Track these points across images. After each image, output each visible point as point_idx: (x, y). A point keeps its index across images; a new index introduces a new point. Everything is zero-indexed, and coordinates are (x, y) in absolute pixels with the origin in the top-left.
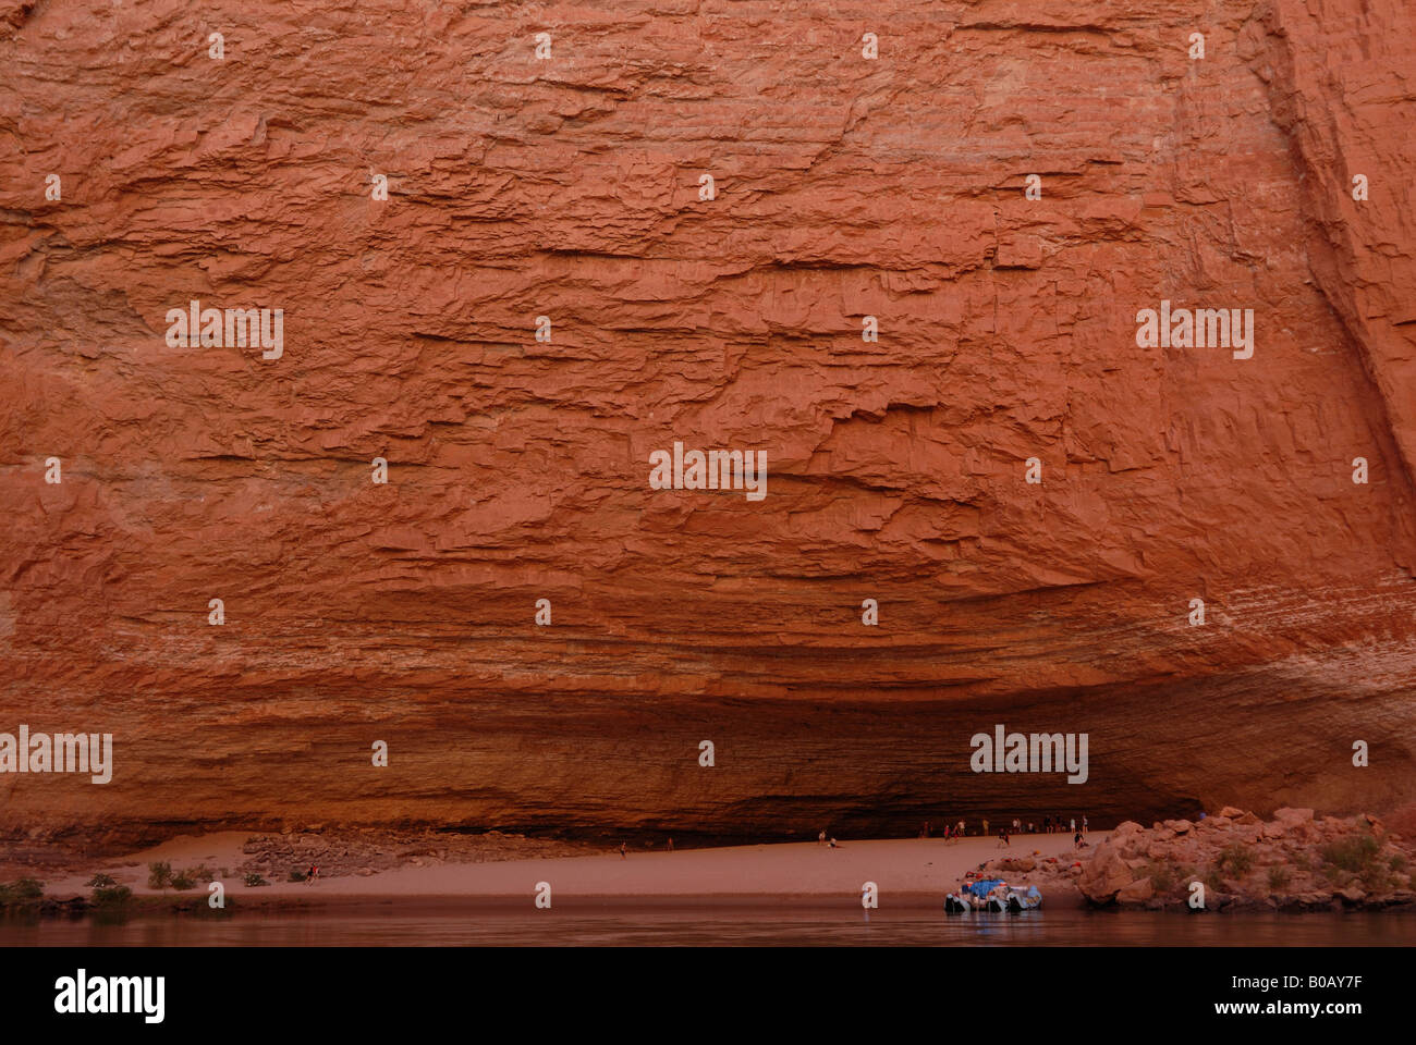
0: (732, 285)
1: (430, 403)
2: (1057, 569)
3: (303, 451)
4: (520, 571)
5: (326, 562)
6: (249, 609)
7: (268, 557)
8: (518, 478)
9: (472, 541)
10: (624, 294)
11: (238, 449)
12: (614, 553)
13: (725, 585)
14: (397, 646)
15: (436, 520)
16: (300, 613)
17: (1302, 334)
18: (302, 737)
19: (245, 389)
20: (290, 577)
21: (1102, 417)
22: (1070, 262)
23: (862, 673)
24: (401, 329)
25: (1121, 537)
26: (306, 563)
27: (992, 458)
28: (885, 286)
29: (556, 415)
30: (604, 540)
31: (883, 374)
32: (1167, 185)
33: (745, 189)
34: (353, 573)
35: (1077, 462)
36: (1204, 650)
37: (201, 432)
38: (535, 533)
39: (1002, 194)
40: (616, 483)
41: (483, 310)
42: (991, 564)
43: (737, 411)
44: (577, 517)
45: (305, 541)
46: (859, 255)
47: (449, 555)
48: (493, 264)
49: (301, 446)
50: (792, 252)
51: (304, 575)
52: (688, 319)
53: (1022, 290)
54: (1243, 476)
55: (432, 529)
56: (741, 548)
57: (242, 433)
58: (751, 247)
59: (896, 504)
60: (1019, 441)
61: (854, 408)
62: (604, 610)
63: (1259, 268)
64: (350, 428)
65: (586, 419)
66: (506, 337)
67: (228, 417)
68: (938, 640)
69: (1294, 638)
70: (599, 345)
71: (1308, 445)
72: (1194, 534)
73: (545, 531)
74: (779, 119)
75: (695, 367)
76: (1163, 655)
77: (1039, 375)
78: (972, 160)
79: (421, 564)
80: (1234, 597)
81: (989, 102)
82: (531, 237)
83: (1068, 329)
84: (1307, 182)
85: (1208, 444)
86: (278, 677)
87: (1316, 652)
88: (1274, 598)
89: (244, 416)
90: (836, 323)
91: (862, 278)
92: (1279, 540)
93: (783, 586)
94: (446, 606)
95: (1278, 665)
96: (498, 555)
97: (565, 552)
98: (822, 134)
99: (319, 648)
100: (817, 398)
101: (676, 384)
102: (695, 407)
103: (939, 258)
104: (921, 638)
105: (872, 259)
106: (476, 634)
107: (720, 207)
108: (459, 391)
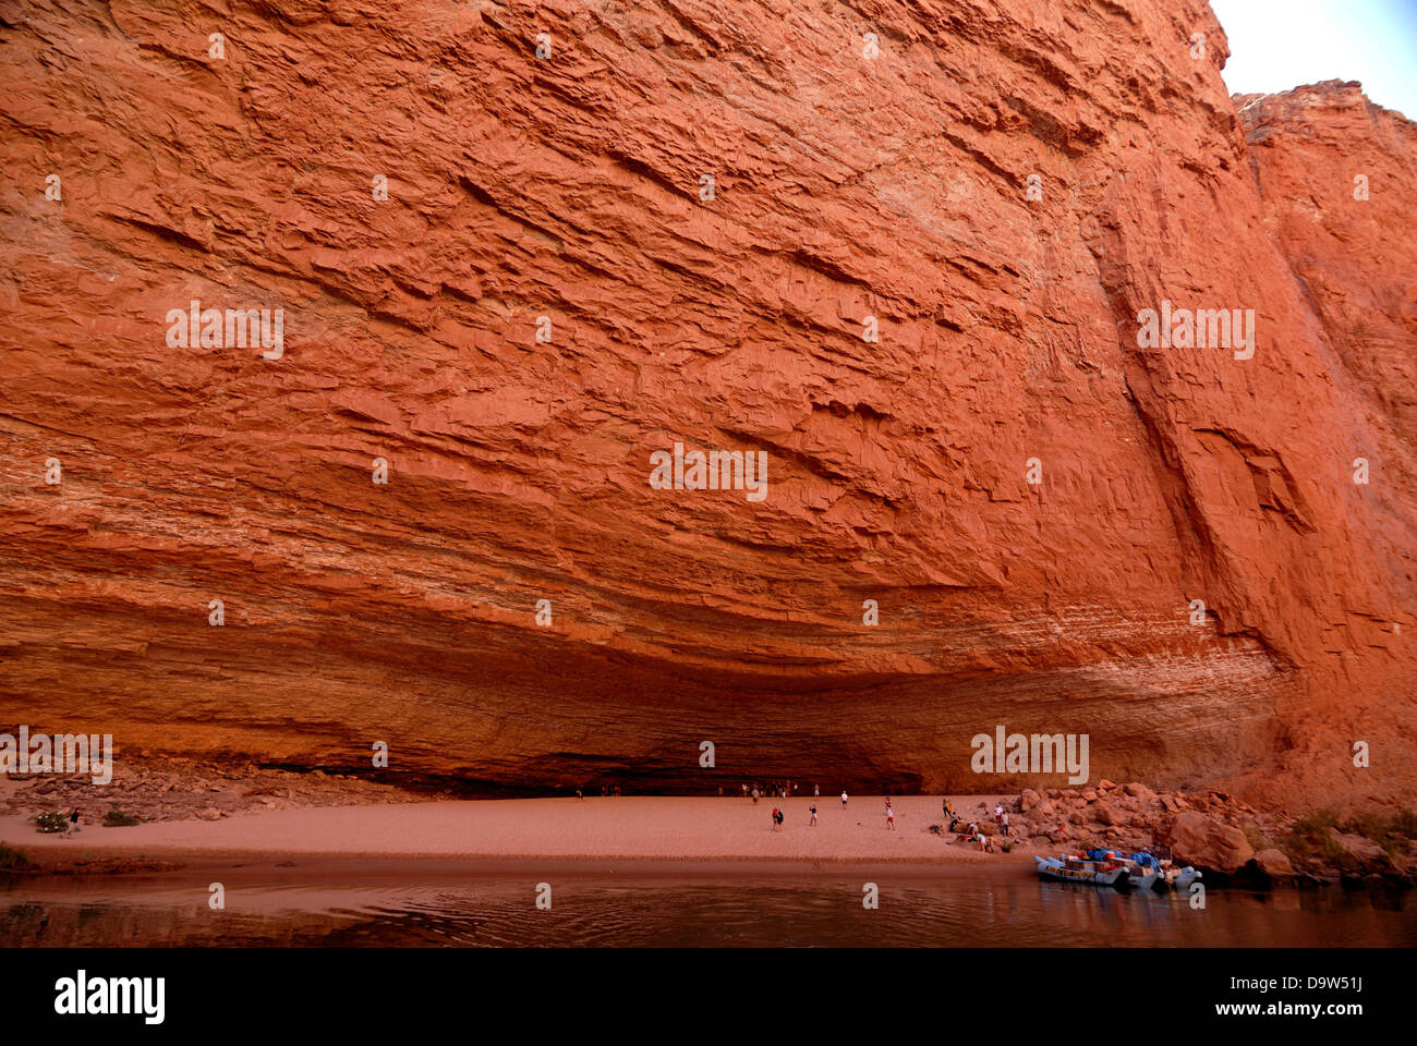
0: (761, 259)
1: (450, 265)
2: (945, 571)
3: (282, 260)
4: (495, 478)
5: (269, 407)
6: (132, 444)
7: (188, 380)
8: (519, 378)
9: (456, 430)
10: (676, 228)
11: (192, 228)
12: (596, 479)
13: (678, 537)
14: (317, 537)
15: (418, 397)
16: (207, 465)
17: (1119, 428)
18: (139, 633)
19: (228, 155)
20: (209, 416)
21: (992, 457)
22: (981, 335)
23: (740, 643)
24: (450, 166)
25: (992, 552)
26: (239, 403)
27: (916, 469)
28: (872, 304)
29: (574, 325)
30: (587, 465)
31: (858, 377)
32: (1040, 303)
33: (790, 180)
34: (299, 432)
35: (968, 487)
36: (1032, 652)
37: (141, 188)
38: (525, 439)
39: (951, 267)
40: (618, 410)
41: (538, 187)
42: (897, 559)
43: (740, 372)
44: (569, 434)
45: (248, 374)
46: (859, 272)
47: (424, 440)
48: (560, 146)
49: (284, 253)
50: (816, 247)
51: (231, 418)
52: (721, 274)
53: (953, 345)
54: (1084, 520)
55: (411, 405)
56: (706, 504)
57: (203, 210)
58: (784, 231)
59: (841, 492)
60: (936, 461)
61: (832, 398)
62: (562, 539)
63: (1095, 375)
64: (354, 254)
65: (602, 339)
66: (550, 226)
67: (191, 184)
68: (822, 621)
69: (1107, 648)
70: (637, 269)
71: (1127, 505)
72: (1047, 558)
73: (536, 440)
74: (827, 135)
75: (713, 321)
76: (991, 654)
77: (958, 412)
78: (937, 233)
79: (387, 441)
80: (1067, 611)
81: (950, 197)
82: (607, 135)
83: (974, 384)
84: (1127, 326)
85: (1061, 492)
86: (143, 545)
87: (1121, 660)
88: (1097, 615)
89: (215, 189)
90: (832, 321)
91: (855, 293)
92: (1107, 571)
93: (727, 548)
94: (400, 500)
95: (1089, 669)
96: (478, 453)
97: (548, 468)
98: (853, 162)
99: (216, 516)
100: (807, 381)
101: (694, 332)
102: (704, 359)
103: (911, 296)
104: (811, 617)
105: (868, 278)
106: (417, 540)
107: (769, 186)
108: (484, 264)
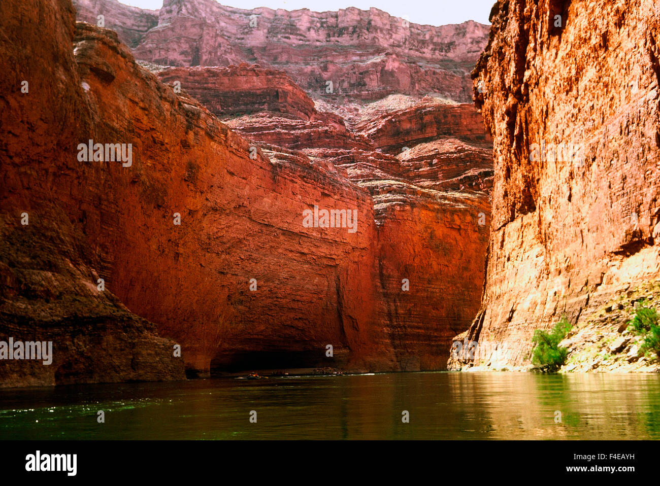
0: (289, 303)
2: (307, 338)
8: (263, 324)
9: (256, 332)
10: (281, 303)
17: (335, 315)
22: (316, 302)
25: (314, 335)
27: (305, 325)
30: (267, 332)
32: (326, 294)
33: (294, 291)
35: (312, 326)
39: (313, 294)
42: (301, 337)
47: (253, 334)
48: (272, 299)
50: (296, 299)
53: (312, 305)
55: (253, 330)
58: (293, 298)
59: (295, 330)
60: (308, 323)
61: (296, 318)
63: (333, 306)
71: (334, 327)
74: (299, 283)
77: (312, 315)
78: (312, 289)
81: (315, 283)
82: (276, 296)
84: (339, 297)
85: (325, 325)
90: (297, 308)
91: (301, 303)
93: (280, 339)
97: (264, 334)
103: (308, 300)
104: (287, 345)
105: (302, 300)
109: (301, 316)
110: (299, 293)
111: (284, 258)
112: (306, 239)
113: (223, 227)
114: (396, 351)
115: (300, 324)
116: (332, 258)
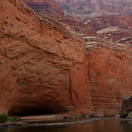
0: (48, 85)
2: (56, 101)
8: (35, 94)
10: (44, 85)
12: (38, 99)
13: (41, 101)
21: (60, 93)
22: (60, 85)
24: (35, 86)
25: (59, 99)
32: (65, 82)
39: (59, 81)
43: (46, 91)
54: (65, 97)
57: (26, 91)
58: (50, 83)
59: (50, 97)
60: (56, 94)
62: (35, 102)
65: (39, 91)
66: (38, 86)
73: (36, 97)
74: (53, 76)
76: (58, 105)
81: (60, 76)
82: (42, 81)
84: (70, 83)
87: (66, 106)
91: (53, 85)
92: (66, 101)
96: (33, 98)
99: (22, 104)
100: (49, 91)
103: (56, 84)
109: (53, 91)
110: (52, 81)
111: (45, 64)
112: (56, 57)
113: (13, 45)
114: (94, 107)
115: (53, 95)
116: (67, 66)
